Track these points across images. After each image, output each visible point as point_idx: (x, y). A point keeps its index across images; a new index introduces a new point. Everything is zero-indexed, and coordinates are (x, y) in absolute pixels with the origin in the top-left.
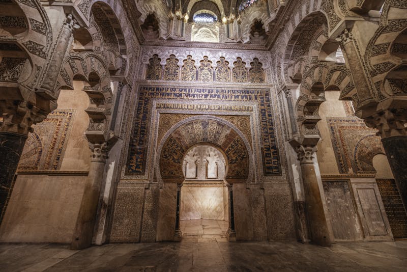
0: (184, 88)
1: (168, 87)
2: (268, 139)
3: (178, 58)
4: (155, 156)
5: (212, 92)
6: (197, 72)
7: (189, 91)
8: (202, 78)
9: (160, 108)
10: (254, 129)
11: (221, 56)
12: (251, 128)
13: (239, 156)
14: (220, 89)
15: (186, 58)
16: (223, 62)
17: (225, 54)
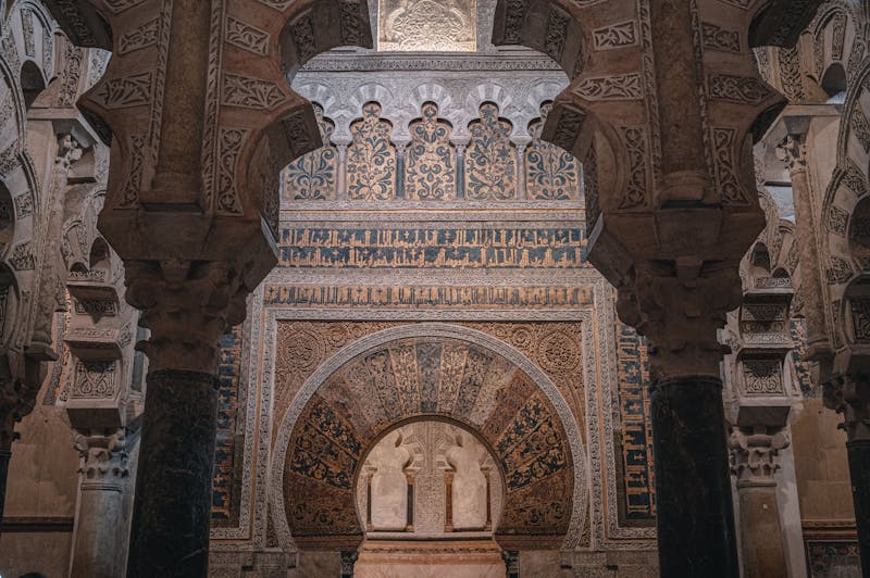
0: (355, 226)
1: (303, 226)
2: (640, 402)
3: (333, 116)
4: (269, 465)
5: (451, 241)
6: (400, 163)
7: (373, 240)
8: (419, 186)
9: (276, 301)
10: (593, 368)
11: (483, 98)
12: (584, 363)
13: (540, 460)
14: (479, 226)
15: (360, 114)
16: (490, 120)
17: (497, 90)
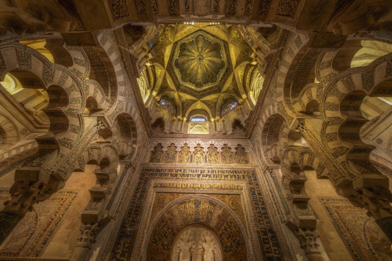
0: (180, 169)
1: (166, 168)
2: (263, 220)
3: (177, 146)
4: (144, 240)
5: (204, 172)
6: (192, 156)
7: (184, 172)
8: (196, 161)
9: (157, 187)
10: (246, 209)
11: (211, 143)
12: (243, 207)
14: (210, 169)
15: (183, 146)
16: (212, 147)
17: (214, 142)
